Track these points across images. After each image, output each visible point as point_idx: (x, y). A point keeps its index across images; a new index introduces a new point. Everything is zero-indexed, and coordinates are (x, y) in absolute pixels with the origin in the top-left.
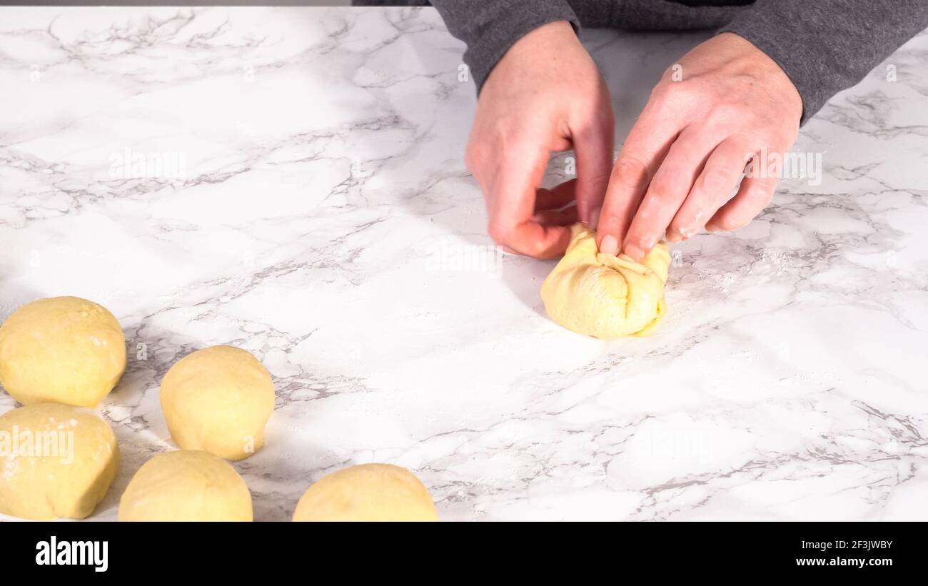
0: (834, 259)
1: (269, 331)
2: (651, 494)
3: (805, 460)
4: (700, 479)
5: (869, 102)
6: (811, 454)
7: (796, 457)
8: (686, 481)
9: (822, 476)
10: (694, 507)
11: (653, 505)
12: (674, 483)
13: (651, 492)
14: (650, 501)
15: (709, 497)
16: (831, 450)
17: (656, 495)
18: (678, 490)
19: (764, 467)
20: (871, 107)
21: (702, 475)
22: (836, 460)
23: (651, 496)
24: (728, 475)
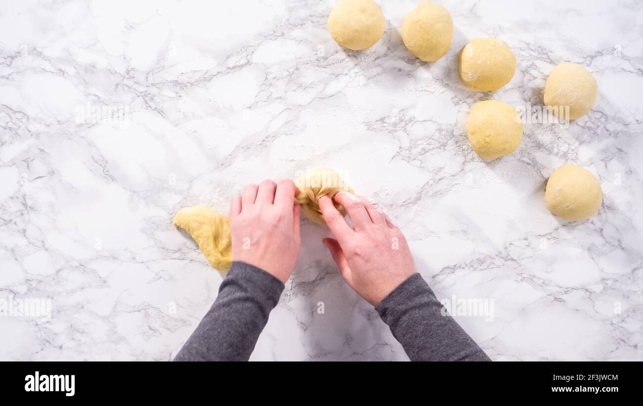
0: (171, 212)
1: (410, 161)
2: (249, 62)
3: (188, 82)
4: (229, 70)
5: (151, 332)
6: (186, 86)
7: (192, 84)
8: (235, 69)
9: (182, 73)
10: (232, 55)
11: (247, 55)
12: (239, 68)
13: (248, 63)
14: (249, 57)
15: (226, 60)
16: (178, 89)
17: (247, 61)
18: (238, 64)
19: (205, 78)
20: (151, 329)
21: (229, 73)
22: (176, 83)
23: (249, 60)
24: (219, 73)
